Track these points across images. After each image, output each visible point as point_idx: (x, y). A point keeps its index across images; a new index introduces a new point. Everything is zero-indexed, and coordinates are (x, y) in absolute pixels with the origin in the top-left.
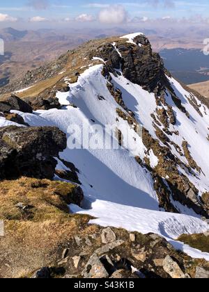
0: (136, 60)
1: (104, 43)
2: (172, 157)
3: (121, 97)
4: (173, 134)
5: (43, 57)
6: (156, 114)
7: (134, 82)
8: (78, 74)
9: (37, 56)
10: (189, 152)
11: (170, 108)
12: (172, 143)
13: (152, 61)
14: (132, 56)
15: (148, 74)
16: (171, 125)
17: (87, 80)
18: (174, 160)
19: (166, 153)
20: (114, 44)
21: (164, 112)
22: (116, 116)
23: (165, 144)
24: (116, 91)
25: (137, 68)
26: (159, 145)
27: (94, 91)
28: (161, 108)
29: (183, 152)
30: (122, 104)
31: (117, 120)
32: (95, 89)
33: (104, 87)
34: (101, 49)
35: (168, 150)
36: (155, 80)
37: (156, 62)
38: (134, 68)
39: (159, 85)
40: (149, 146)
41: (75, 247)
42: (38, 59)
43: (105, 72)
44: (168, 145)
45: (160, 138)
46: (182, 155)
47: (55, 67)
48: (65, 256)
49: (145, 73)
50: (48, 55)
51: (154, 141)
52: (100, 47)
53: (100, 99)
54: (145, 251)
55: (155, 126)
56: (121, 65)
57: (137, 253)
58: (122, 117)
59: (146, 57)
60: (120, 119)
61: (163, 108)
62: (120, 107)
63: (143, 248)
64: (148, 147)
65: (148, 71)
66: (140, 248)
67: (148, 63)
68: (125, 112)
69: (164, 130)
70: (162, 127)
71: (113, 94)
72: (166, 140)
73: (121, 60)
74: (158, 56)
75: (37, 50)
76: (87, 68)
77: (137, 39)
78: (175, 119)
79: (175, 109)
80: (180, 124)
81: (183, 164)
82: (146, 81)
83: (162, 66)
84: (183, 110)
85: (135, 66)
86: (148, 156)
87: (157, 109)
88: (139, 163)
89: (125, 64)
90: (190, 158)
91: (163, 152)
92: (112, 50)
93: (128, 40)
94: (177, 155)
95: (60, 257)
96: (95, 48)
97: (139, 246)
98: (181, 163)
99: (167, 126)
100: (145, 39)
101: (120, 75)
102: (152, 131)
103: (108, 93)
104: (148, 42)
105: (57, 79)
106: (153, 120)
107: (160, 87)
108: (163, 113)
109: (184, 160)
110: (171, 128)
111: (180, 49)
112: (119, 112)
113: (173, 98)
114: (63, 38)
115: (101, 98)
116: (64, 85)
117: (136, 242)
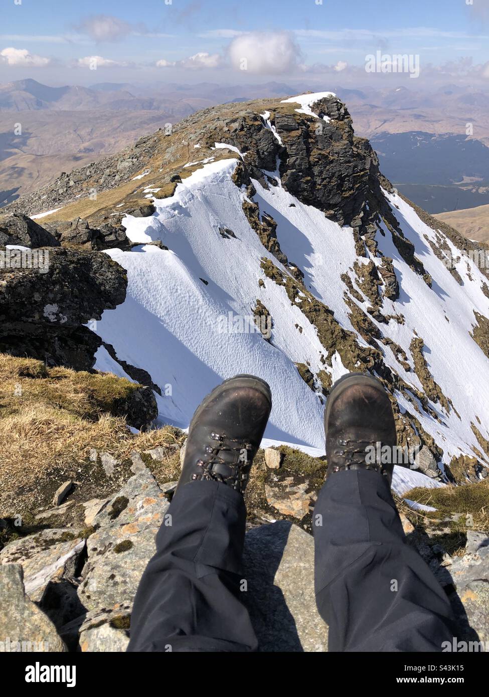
0: (315, 153)
1: (243, 114)
2: (386, 373)
3: (273, 234)
4: (392, 321)
5: (102, 146)
6: (353, 276)
7: (307, 201)
8: (176, 179)
9: (86, 144)
10: (425, 364)
11: (388, 263)
12: (388, 342)
13: (353, 156)
14: (307, 143)
15: (340, 186)
16: (387, 302)
17: (197, 194)
18: (390, 381)
19: (372, 363)
20: (266, 115)
21: (374, 271)
22: (260, 275)
23: (371, 342)
24: (264, 220)
25: (316, 170)
26: (357, 346)
27: (211, 218)
28: (366, 261)
29: (411, 362)
30: (274, 249)
31: (262, 284)
32: (216, 212)
33: (236, 210)
34: (236, 125)
35: (378, 355)
36: (355, 199)
37: (362, 158)
38: (309, 171)
39: (364, 209)
40: (333, 345)
41: (97, 480)
42: (88, 150)
43: (242, 178)
44: (377, 346)
45: (360, 329)
46: (408, 370)
47: (126, 164)
48: (62, 500)
49: (334, 182)
50: (112, 141)
51: (345, 335)
52: (234, 121)
53: (224, 236)
54: (307, 491)
55: (349, 302)
56: (279, 162)
57: (284, 496)
58: (273, 277)
59: (339, 146)
60: (268, 282)
61: (372, 263)
62: (271, 257)
63: (303, 487)
64: (331, 347)
65: (342, 179)
66: (293, 485)
67: (342, 160)
68: (281, 267)
69: (371, 312)
70: (366, 305)
71: (255, 226)
72: (373, 334)
73: (279, 152)
74: (367, 145)
75: (89, 130)
76: (200, 166)
77: (321, 107)
78: (397, 288)
79: (399, 265)
80: (407, 299)
81: (410, 389)
82: (337, 199)
83: (374, 168)
84: (418, 268)
85: (311, 166)
86: (329, 370)
87: (356, 264)
88: (307, 381)
89: (290, 161)
90: (427, 378)
91: (365, 360)
92: (260, 128)
93: (299, 106)
94: (397, 369)
95: (46, 502)
96: (221, 123)
97: (289, 480)
98: (405, 388)
99: (377, 302)
100: (339, 106)
101: (276, 184)
102: (342, 313)
103: (245, 224)
104: (346, 113)
105: (127, 189)
106: (345, 287)
107: (367, 215)
108: (370, 274)
109: (412, 380)
110: (388, 307)
111: (420, 133)
112: (267, 268)
113: (396, 240)
114: (149, 104)
115: (226, 233)
116: (142, 202)
117: (282, 472)
